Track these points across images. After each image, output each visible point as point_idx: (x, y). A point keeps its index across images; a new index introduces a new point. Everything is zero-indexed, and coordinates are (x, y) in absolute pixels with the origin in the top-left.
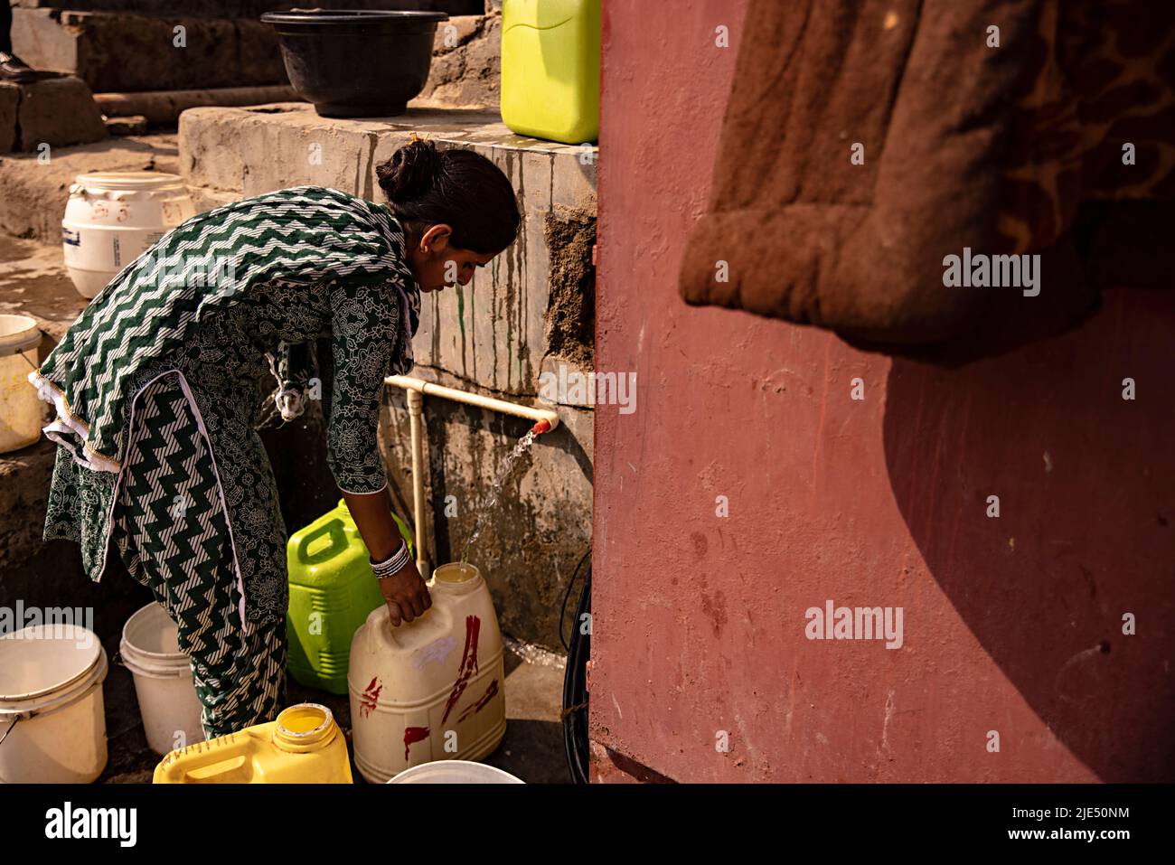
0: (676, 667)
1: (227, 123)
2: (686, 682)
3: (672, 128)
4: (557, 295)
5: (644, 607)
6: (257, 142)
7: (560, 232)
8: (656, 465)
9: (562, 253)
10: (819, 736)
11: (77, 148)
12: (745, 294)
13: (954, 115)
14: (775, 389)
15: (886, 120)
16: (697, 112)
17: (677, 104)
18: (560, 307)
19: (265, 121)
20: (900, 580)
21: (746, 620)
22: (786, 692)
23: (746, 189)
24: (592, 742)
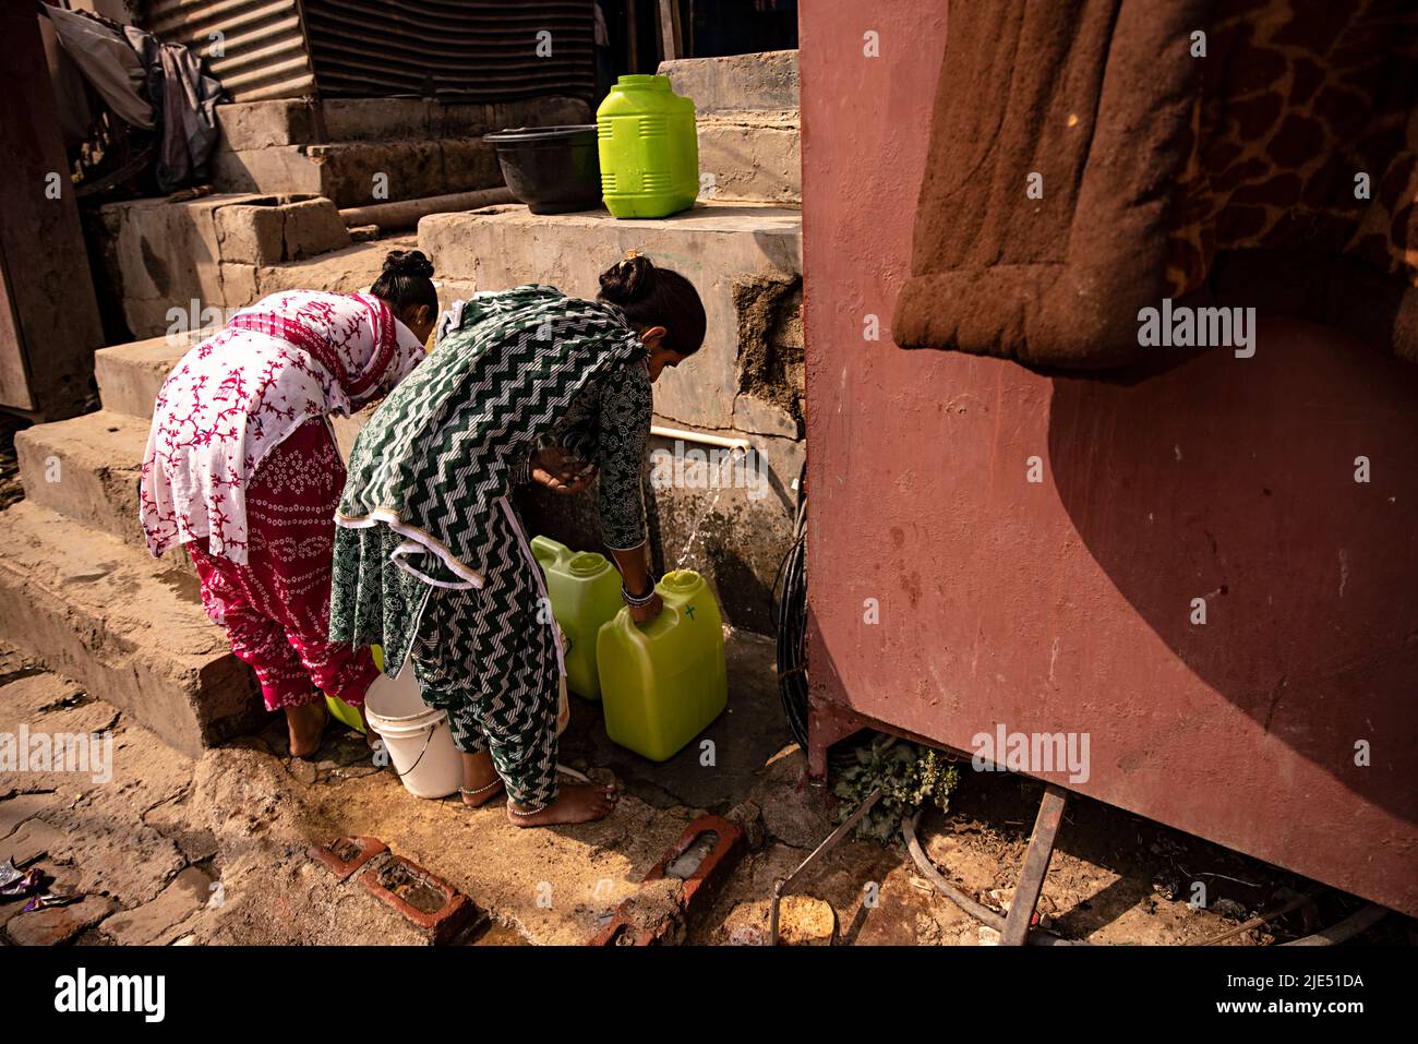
0: (881, 634)
1: (458, 225)
2: (888, 644)
3: (865, 208)
4: (745, 346)
5: (852, 589)
6: (485, 239)
7: (745, 295)
8: (859, 477)
9: (748, 312)
10: (999, 676)
11: (330, 255)
12: (961, 338)
13: (1132, 192)
14: (957, 410)
15: (1074, 198)
16: (884, 195)
17: (868, 189)
18: (748, 356)
19: (491, 221)
20: (1063, 552)
21: (938, 593)
22: (972, 646)
23: (952, 255)
24: (810, 696)
